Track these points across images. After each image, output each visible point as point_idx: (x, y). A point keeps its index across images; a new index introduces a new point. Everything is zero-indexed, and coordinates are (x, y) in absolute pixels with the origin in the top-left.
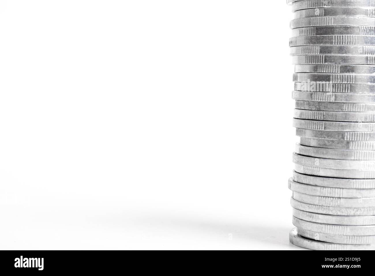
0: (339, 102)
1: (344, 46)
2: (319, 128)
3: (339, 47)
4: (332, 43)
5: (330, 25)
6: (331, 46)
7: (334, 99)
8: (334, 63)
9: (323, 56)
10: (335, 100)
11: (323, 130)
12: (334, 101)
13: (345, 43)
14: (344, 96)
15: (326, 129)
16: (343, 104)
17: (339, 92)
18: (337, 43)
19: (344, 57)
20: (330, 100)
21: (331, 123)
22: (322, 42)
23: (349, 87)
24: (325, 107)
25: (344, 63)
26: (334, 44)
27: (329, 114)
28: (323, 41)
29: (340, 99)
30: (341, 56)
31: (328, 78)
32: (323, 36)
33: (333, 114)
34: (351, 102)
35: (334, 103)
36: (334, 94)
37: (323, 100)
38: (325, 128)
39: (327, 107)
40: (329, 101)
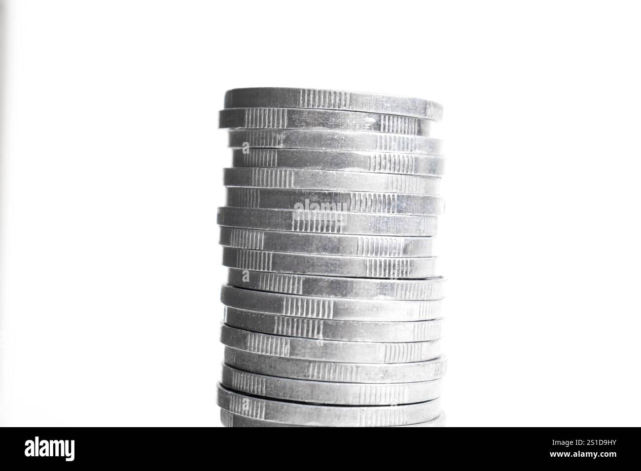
0: (298, 358)
1: (313, 236)
2: (254, 414)
3: (303, 236)
4: (289, 227)
5: (288, 187)
6: (286, 234)
7: (289, 352)
8: (291, 272)
9: (269, 254)
10: (291, 354)
11: (263, 419)
12: (288, 356)
13: (317, 229)
14: (309, 346)
15: (267, 419)
16: (307, 364)
17: (299, 335)
18: (301, 229)
19: (313, 259)
20: (281, 353)
21: (280, 406)
22: (269, 225)
23: (322, 327)
24: (271, 367)
25: (313, 274)
26: (293, 230)
27: (278, 384)
28: (271, 221)
29: (300, 352)
30: (307, 257)
31: (278, 305)
32: (271, 211)
33: (285, 386)
34: (324, 360)
35: (288, 360)
36: (289, 341)
37: (266, 352)
38: (267, 417)
39: (275, 368)
40: (278, 355)
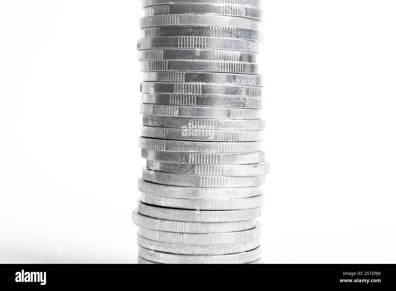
0: (183, 116)
1: (190, 50)
2: (160, 148)
3: (184, 50)
4: (177, 46)
5: (175, 25)
6: (175, 50)
7: (178, 113)
8: (178, 71)
9: (166, 61)
10: (179, 115)
11: (164, 150)
12: (177, 116)
13: (192, 46)
14: (189, 110)
15: (167, 150)
16: (188, 120)
17: (184, 105)
18: (183, 47)
19: (190, 63)
20: (173, 114)
21: (174, 143)
22: (166, 46)
23: (195, 99)
24: (169, 123)
25: (190, 71)
26: (179, 48)
27: (172, 131)
28: (167, 43)
29: (184, 114)
30: (187, 61)
31: (171, 88)
32: (167, 38)
33: (176, 132)
34: (197, 117)
35: (178, 118)
36: (178, 108)
37: (166, 115)
38: (167, 149)
39: (170, 123)
40: (172, 116)
